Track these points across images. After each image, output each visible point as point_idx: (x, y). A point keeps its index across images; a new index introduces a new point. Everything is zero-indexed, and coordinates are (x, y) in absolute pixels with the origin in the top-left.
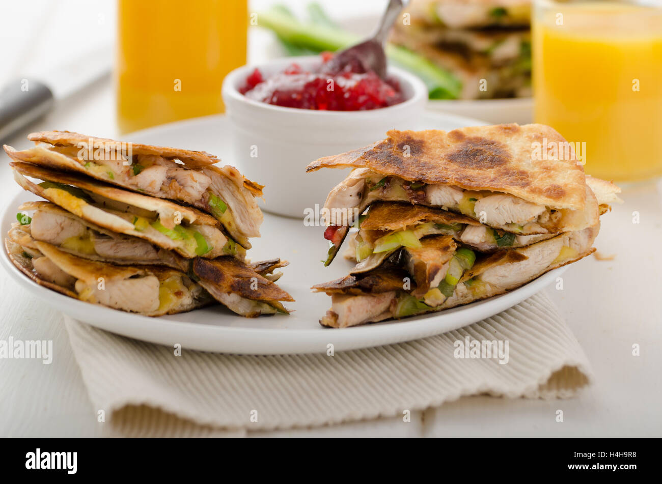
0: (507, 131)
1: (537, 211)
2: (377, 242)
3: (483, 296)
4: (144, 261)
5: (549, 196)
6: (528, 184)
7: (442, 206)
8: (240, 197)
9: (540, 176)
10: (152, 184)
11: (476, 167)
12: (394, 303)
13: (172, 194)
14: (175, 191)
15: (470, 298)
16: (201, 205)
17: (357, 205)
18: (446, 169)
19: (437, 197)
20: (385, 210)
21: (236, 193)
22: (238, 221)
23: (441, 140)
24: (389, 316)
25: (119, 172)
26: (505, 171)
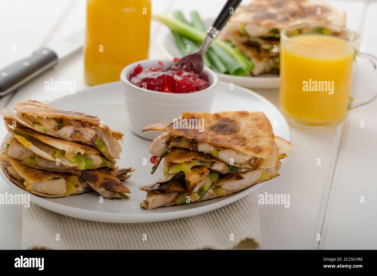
0: (242, 115)
1: (248, 158)
2: (171, 168)
3: (222, 195)
4: (60, 170)
5: (254, 152)
6: (245, 145)
7: (204, 152)
8: (110, 140)
9: (252, 141)
10: (66, 134)
11: (223, 134)
12: (177, 197)
13: (76, 139)
14: (77, 138)
15: (215, 196)
16: (91, 144)
17: (165, 148)
18: (208, 134)
19: (202, 148)
20: (177, 152)
21: (109, 138)
22: (110, 151)
23: (209, 118)
24: (174, 204)
25: (50, 129)
26: (236, 137)
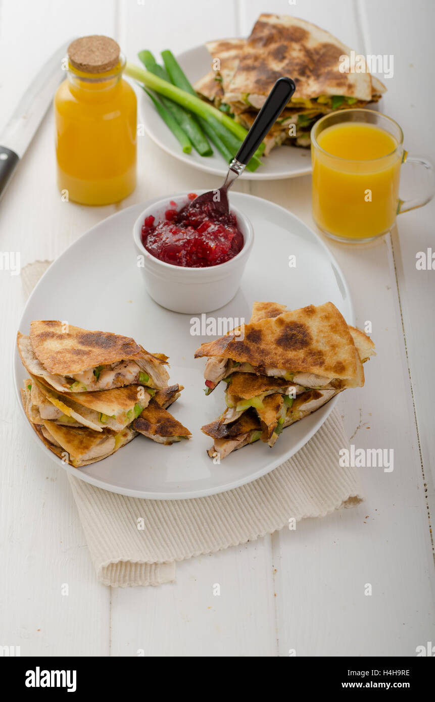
1: (329, 381)
2: (238, 404)
3: (298, 419)
5: (336, 372)
6: (323, 363)
7: (274, 376)
8: (156, 370)
9: (330, 355)
10: (107, 384)
11: (293, 349)
12: (249, 436)
13: (119, 385)
14: (120, 383)
15: (291, 422)
16: (135, 382)
17: (223, 373)
18: (276, 354)
19: (271, 372)
20: (241, 379)
21: (154, 368)
22: (156, 381)
23: (271, 327)
24: (246, 444)
25: (89, 384)
26: (309, 351)
